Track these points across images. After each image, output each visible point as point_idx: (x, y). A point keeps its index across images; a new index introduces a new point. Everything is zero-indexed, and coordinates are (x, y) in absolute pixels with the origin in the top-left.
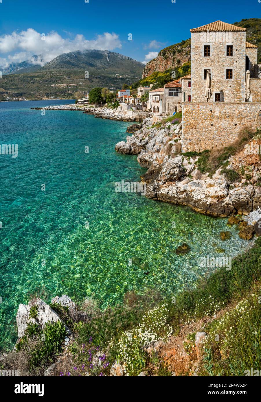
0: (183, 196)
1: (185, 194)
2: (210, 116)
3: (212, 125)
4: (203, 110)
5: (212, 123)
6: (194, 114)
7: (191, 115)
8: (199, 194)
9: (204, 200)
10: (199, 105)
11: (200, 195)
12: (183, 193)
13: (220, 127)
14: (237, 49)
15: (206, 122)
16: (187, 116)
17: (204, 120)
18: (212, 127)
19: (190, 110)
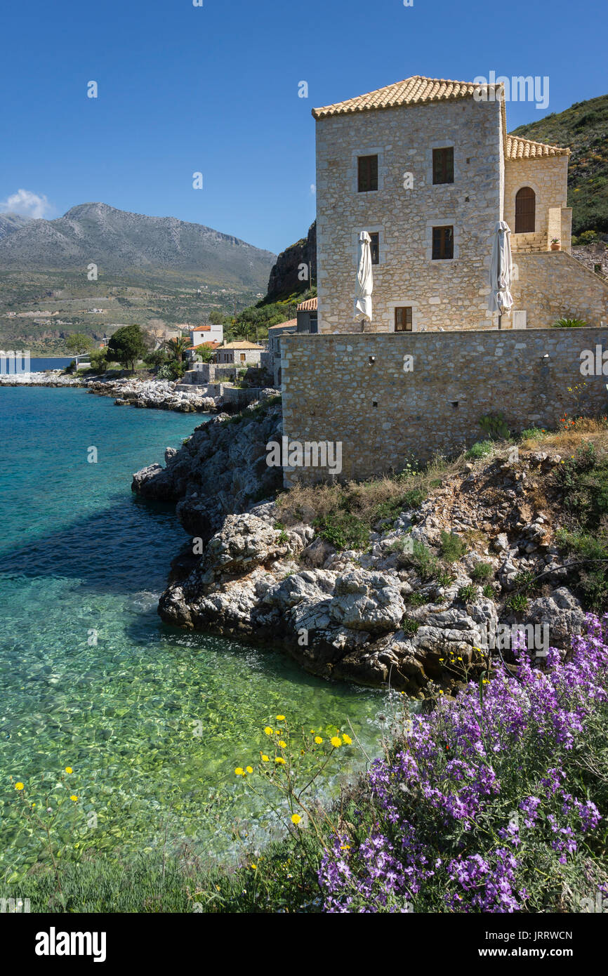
0: (269, 617)
1: (275, 612)
2: (367, 378)
3: (375, 404)
4: (346, 359)
5: (374, 400)
6: (318, 372)
7: (309, 374)
8: (311, 613)
9: (327, 633)
10: (334, 344)
11: (314, 617)
12: (270, 610)
13: (400, 410)
14: (468, 157)
15: (355, 396)
16: (295, 379)
17: (350, 390)
18: (375, 410)
19: (305, 359)
